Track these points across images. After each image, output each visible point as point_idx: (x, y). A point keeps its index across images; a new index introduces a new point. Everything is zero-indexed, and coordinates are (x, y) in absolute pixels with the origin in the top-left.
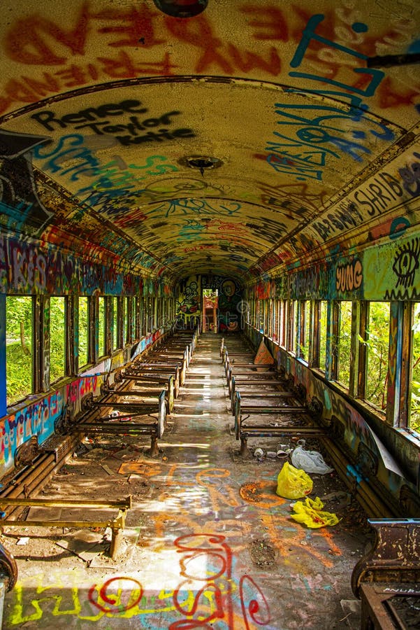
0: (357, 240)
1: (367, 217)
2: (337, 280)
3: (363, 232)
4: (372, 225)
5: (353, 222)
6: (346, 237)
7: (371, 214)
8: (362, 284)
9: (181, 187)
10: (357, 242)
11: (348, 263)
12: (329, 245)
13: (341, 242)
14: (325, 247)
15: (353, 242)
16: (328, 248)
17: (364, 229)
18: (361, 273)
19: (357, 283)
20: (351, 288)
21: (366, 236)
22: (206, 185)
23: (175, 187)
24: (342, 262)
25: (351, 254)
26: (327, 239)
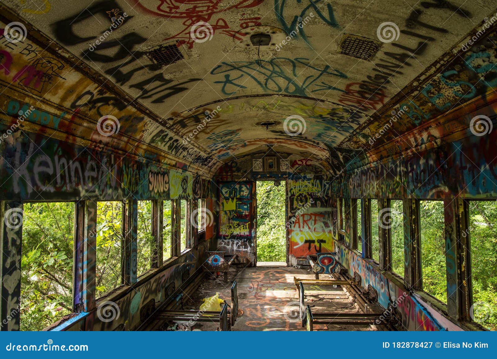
0: (169, 162)
1: (181, 156)
2: (150, 182)
3: (175, 161)
4: (180, 161)
5: (176, 152)
6: (166, 155)
7: (184, 157)
8: (169, 190)
9: (285, 108)
10: (168, 163)
11: (159, 173)
12: (149, 149)
13: (161, 155)
14: (145, 147)
15: (166, 161)
16: (146, 150)
17: (177, 159)
18: (168, 183)
19: (166, 188)
20: (162, 191)
21: (174, 163)
22: (264, 108)
23: (290, 110)
24: (155, 169)
25: (163, 167)
26: (153, 144)
